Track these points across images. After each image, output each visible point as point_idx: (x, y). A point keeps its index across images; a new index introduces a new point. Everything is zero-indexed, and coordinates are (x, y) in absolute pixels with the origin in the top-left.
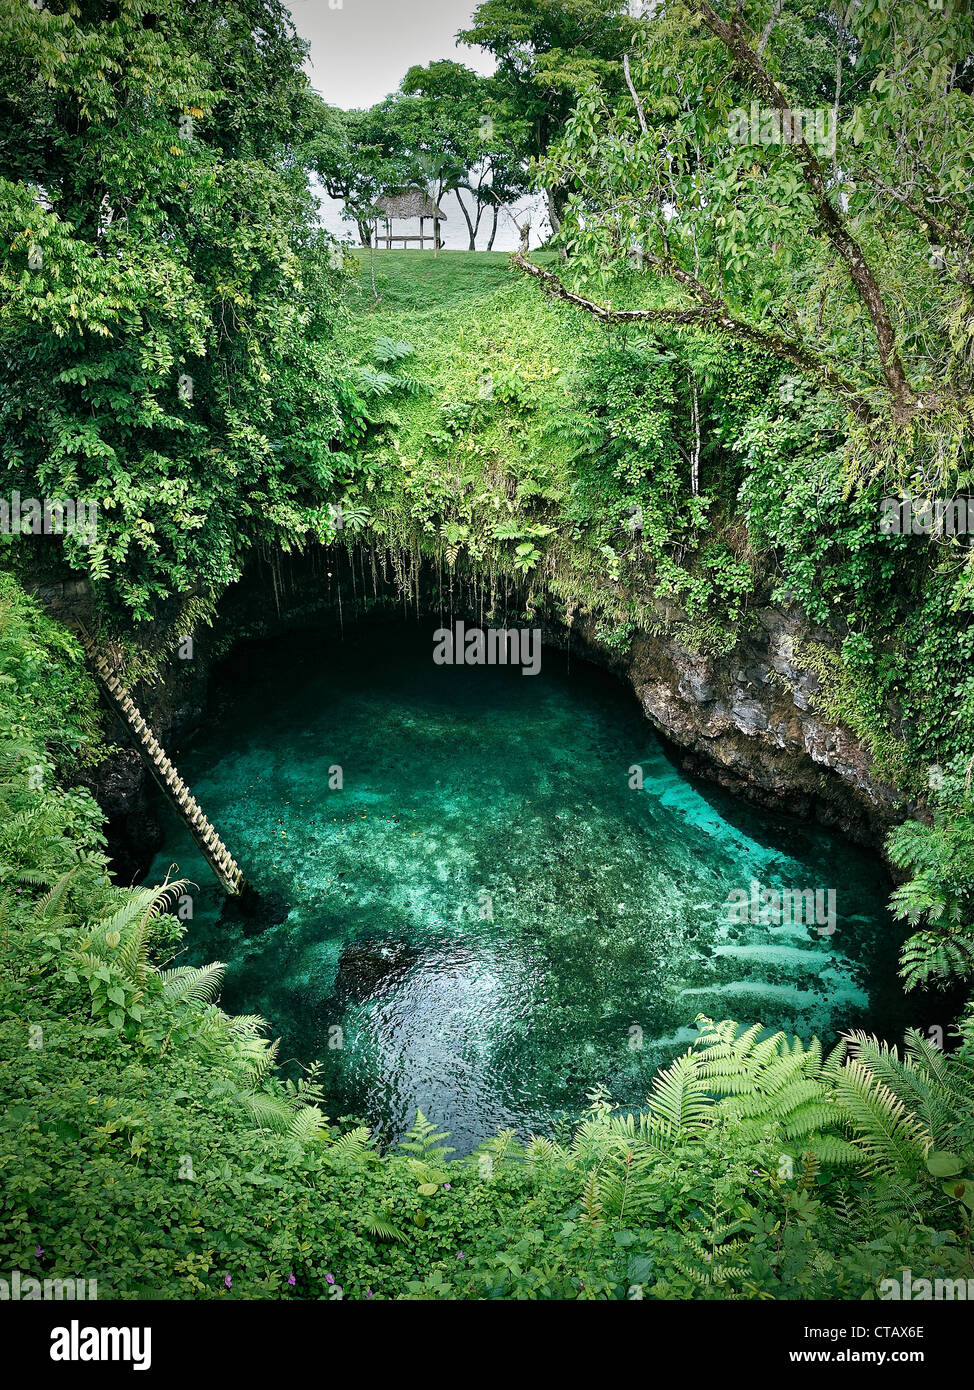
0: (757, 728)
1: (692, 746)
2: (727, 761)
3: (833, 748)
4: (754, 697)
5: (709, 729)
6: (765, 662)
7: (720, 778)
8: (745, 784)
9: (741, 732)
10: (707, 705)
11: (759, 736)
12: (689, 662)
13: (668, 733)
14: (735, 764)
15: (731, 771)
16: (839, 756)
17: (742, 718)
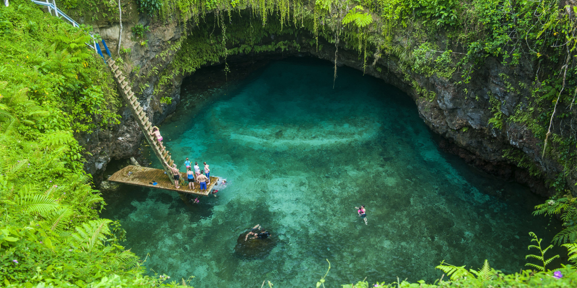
0: (481, 125)
1: (445, 134)
2: (464, 143)
3: (521, 138)
4: (480, 107)
5: (454, 125)
6: (486, 87)
7: (460, 153)
8: (474, 157)
9: (472, 127)
10: (453, 111)
11: (481, 129)
12: (444, 86)
13: (431, 126)
14: (468, 145)
15: (466, 150)
16: (524, 142)
17: (472, 119)
